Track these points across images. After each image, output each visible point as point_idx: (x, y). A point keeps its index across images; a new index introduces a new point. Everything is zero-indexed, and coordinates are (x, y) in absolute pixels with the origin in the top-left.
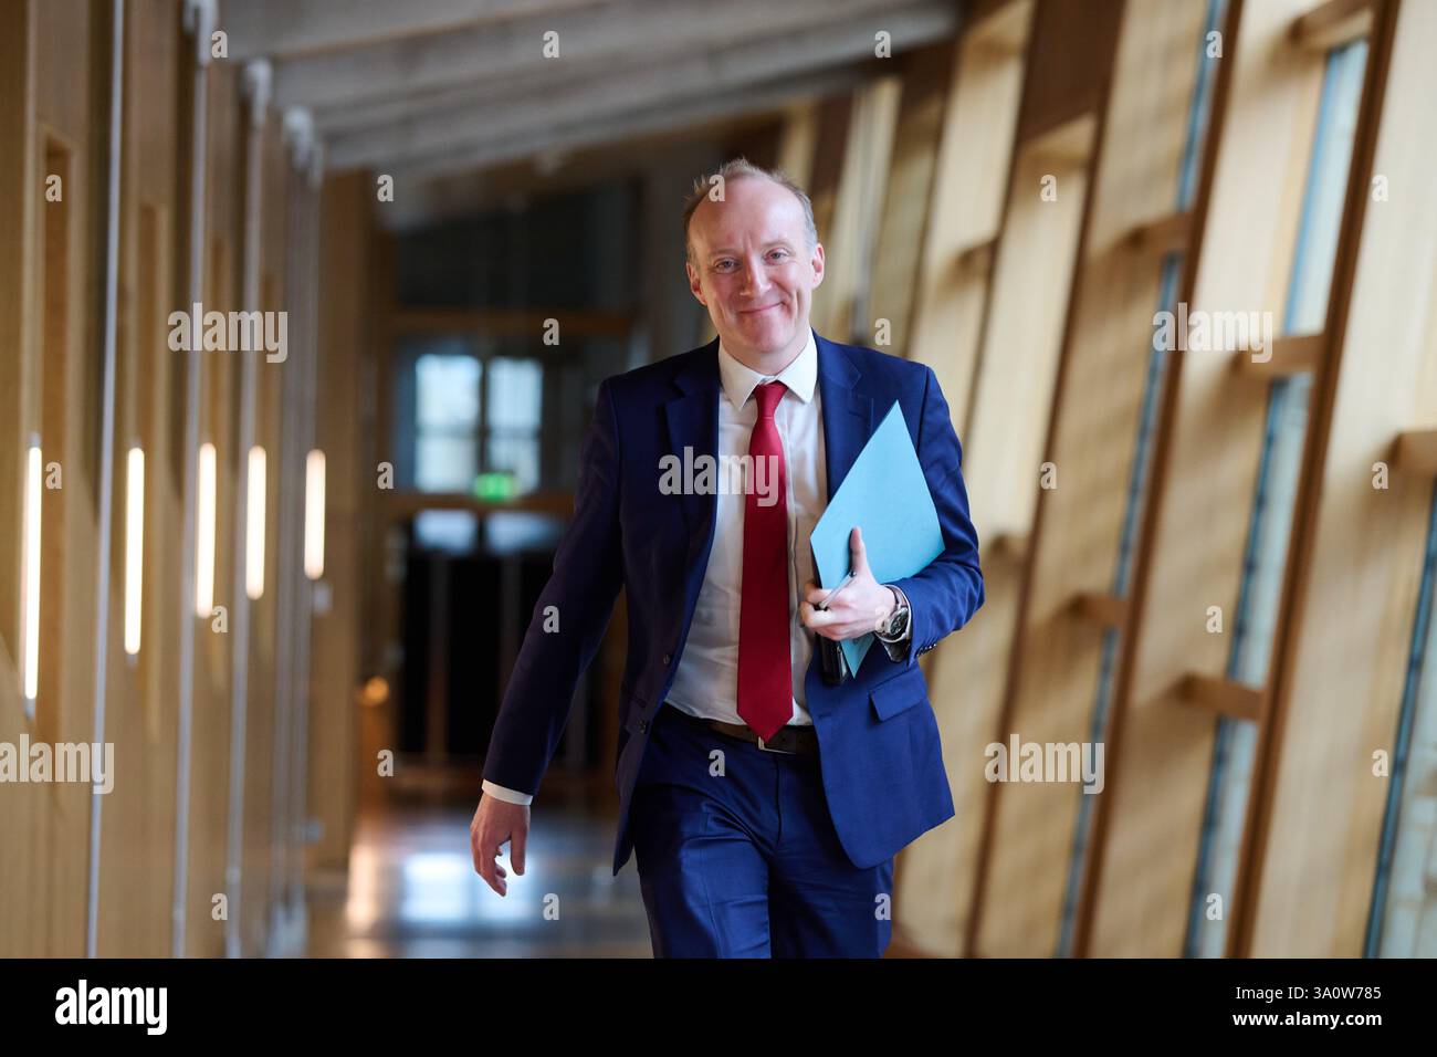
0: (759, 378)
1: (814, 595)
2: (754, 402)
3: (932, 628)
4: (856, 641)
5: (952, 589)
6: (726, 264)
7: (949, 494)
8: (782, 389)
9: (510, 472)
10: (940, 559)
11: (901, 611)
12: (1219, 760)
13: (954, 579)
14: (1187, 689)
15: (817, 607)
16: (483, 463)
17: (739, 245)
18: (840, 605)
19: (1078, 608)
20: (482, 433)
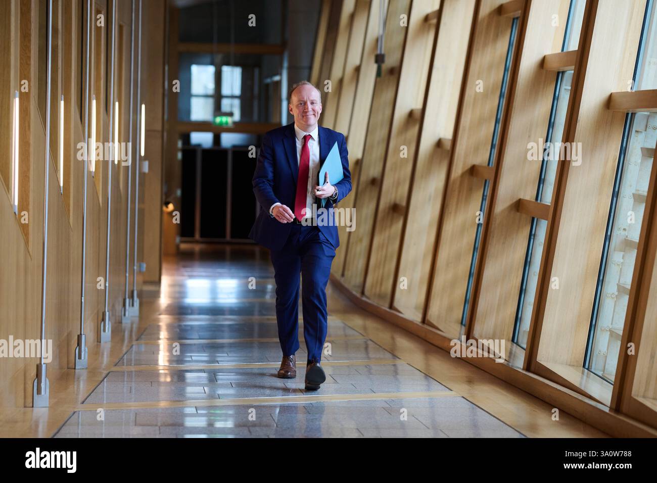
0: (305, 134)
1: (318, 187)
2: (303, 140)
3: (342, 196)
4: (325, 199)
5: (346, 187)
6: (301, 104)
7: (345, 164)
8: (310, 136)
9: (231, 114)
10: (343, 180)
11: (336, 192)
12: (532, 236)
13: (346, 185)
14: (519, 205)
15: (318, 190)
16: (218, 110)
17: (305, 99)
18: (323, 190)
19: (473, 171)
20: (218, 96)
